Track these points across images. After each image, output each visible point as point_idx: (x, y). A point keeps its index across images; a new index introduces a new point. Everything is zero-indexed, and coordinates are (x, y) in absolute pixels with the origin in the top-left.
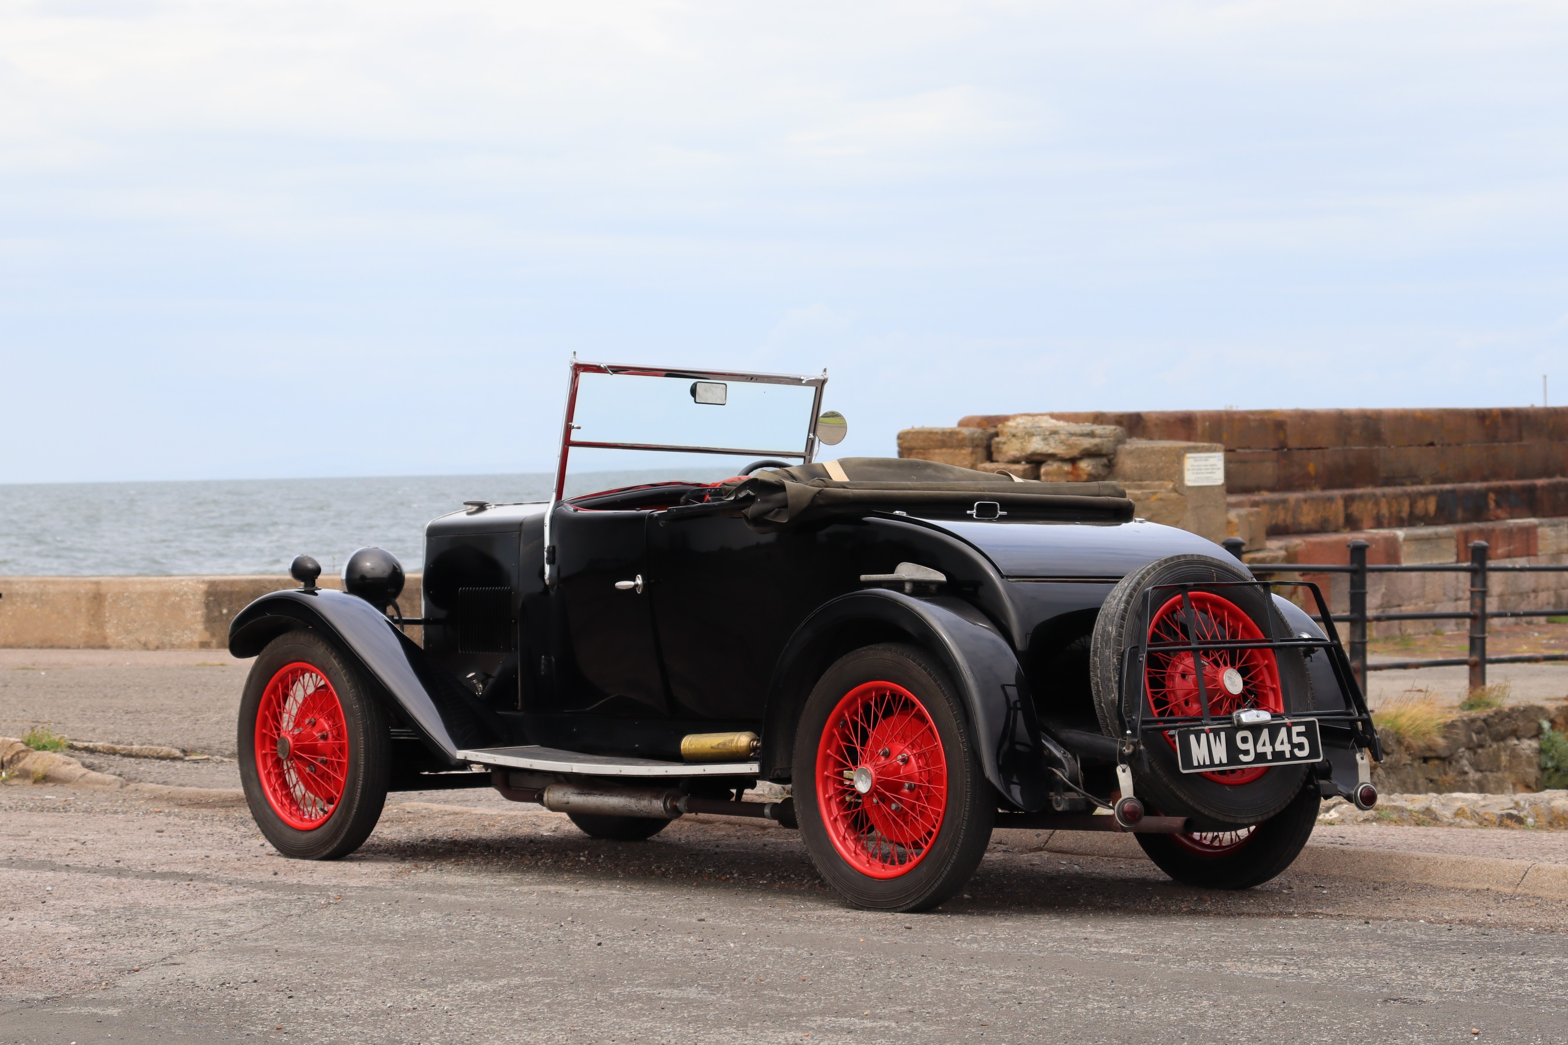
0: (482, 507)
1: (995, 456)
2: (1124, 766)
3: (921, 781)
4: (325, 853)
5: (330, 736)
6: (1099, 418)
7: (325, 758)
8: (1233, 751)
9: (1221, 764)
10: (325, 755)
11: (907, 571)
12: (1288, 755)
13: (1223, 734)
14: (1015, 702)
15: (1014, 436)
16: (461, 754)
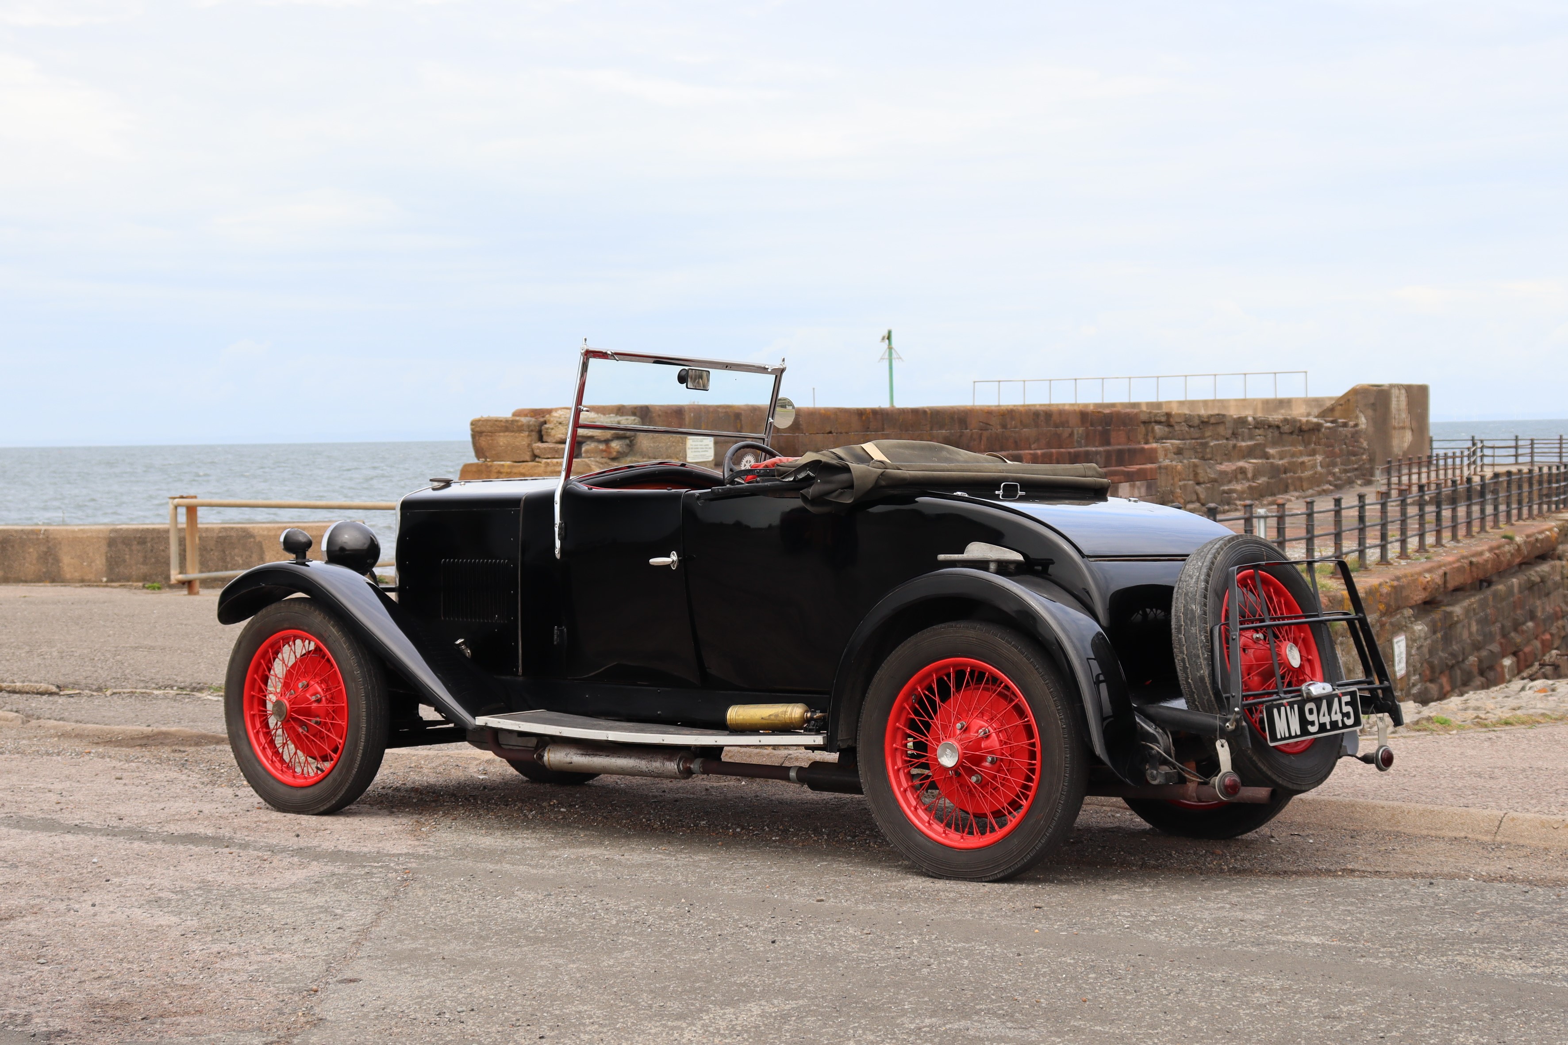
1: (545, 438)
2: (1224, 741)
3: (1003, 754)
4: (322, 809)
5: (324, 698)
6: (620, 410)
7: (318, 719)
8: (1304, 723)
9: (1296, 736)
10: (318, 716)
12: (1340, 725)
13: (1296, 707)
16: (481, 721)
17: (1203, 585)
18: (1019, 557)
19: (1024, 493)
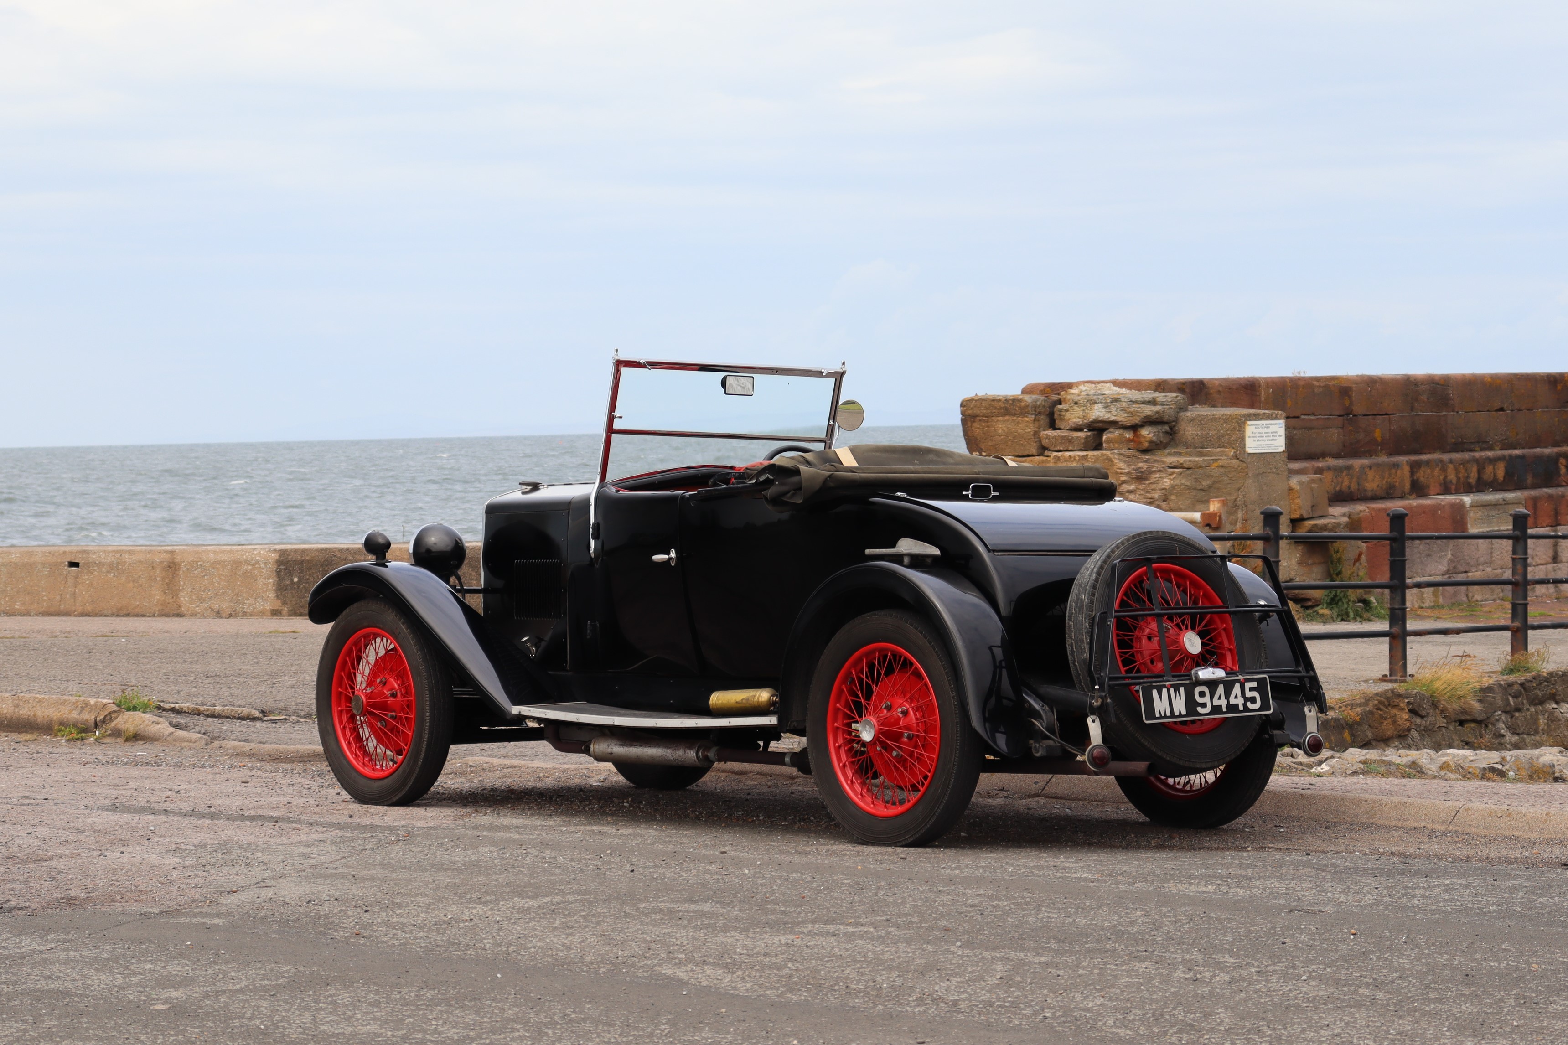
0: (535, 487)
1: (1058, 424)
2: (1093, 717)
3: (918, 731)
4: (394, 799)
5: (399, 694)
6: (1161, 385)
7: (394, 714)
8: (1191, 704)
9: (1180, 715)
10: (394, 711)
11: (907, 546)
12: (1241, 708)
13: (1182, 689)
14: (1001, 662)
15: (1076, 403)
16: (515, 710)
17: (1094, 576)
18: (936, 551)
19: (997, 494)
